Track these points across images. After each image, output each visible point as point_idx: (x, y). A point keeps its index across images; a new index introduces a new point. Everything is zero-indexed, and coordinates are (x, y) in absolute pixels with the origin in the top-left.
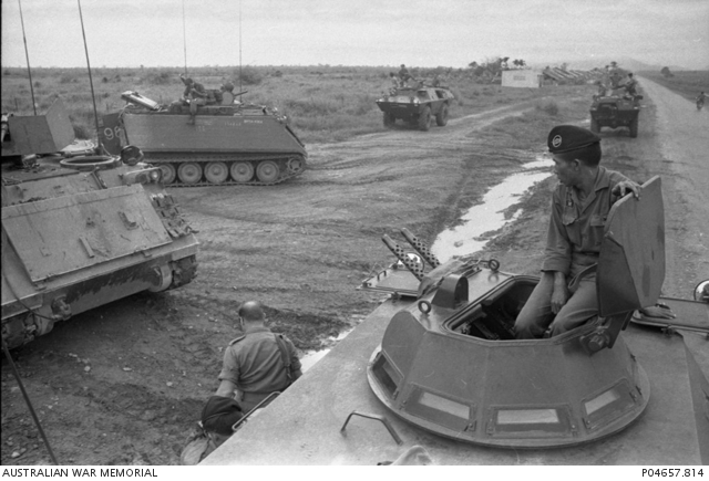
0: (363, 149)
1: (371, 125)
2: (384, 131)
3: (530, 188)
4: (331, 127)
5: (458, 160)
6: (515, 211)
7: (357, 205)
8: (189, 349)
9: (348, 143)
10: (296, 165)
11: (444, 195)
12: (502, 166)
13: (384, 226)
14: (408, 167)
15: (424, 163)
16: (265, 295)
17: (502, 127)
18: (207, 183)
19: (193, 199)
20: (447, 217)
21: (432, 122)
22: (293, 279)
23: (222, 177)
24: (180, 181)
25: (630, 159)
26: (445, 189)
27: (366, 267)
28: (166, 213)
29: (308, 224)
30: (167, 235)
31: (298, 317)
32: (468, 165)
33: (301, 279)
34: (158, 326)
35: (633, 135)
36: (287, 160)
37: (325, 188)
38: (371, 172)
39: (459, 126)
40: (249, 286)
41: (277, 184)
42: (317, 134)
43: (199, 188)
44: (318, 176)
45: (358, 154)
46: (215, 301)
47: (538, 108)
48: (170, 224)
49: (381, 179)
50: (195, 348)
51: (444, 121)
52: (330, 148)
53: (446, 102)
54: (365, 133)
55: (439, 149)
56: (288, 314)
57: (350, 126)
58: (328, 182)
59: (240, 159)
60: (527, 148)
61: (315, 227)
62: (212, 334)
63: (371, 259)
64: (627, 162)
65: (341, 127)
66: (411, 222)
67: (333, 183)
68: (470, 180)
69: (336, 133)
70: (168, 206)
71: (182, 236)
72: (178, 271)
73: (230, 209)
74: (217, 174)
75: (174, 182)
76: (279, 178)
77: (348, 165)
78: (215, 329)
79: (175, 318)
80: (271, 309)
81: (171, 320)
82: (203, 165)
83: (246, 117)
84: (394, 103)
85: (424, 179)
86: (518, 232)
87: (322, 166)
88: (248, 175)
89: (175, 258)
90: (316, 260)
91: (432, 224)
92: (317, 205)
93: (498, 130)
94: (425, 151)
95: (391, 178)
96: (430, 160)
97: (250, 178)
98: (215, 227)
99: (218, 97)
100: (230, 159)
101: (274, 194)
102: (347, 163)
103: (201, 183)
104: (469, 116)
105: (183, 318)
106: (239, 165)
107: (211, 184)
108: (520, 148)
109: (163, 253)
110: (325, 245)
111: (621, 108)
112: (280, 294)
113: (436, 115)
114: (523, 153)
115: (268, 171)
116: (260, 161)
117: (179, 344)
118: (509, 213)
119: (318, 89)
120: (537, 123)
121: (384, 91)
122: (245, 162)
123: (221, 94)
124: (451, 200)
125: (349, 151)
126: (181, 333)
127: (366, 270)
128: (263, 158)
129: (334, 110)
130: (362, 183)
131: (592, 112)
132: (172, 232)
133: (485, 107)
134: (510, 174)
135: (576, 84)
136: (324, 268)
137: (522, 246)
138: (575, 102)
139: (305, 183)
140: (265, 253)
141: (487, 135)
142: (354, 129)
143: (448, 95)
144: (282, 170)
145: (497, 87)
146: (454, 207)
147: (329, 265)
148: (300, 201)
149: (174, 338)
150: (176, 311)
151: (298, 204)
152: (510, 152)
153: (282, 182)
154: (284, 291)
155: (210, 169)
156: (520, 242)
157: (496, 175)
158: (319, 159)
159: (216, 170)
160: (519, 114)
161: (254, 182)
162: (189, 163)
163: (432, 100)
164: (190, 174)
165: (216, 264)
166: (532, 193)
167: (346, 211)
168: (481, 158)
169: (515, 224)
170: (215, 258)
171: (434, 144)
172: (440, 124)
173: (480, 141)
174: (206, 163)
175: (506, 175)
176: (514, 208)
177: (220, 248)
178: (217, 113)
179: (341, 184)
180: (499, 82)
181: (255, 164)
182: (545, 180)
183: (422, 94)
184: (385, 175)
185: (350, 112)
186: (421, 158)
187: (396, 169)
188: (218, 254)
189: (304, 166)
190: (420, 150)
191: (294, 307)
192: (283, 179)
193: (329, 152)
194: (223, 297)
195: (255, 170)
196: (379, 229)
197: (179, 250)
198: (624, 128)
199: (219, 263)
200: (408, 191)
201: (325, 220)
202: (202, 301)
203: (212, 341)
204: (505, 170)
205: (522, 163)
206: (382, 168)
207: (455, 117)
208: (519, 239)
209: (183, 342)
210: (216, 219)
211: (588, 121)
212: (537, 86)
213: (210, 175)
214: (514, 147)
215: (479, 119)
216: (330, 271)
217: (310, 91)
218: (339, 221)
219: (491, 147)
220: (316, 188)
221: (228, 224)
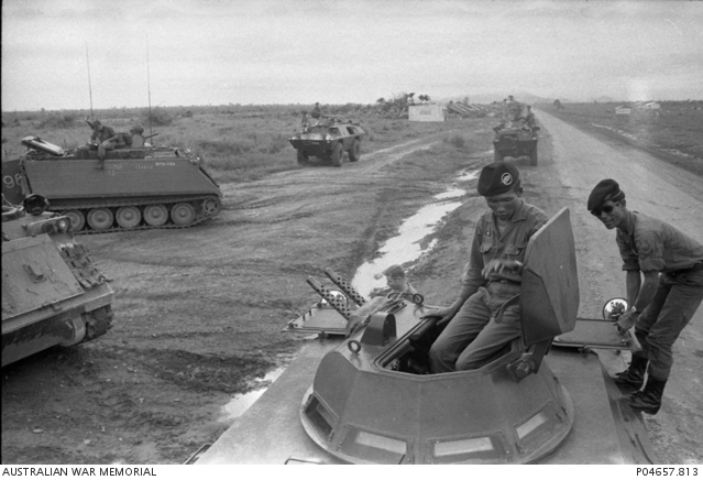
0: (280, 186)
1: (284, 163)
2: (298, 168)
3: (443, 218)
4: (245, 167)
5: (373, 193)
6: (430, 241)
7: (276, 244)
8: (106, 403)
9: (262, 182)
10: (211, 206)
11: (362, 229)
12: (416, 198)
13: (304, 262)
14: (325, 202)
15: (339, 199)
16: (186, 340)
17: (411, 160)
18: (119, 229)
19: (105, 246)
20: (365, 251)
21: (345, 157)
22: (214, 322)
23: (135, 221)
24: (89, 228)
25: (533, 186)
26: (361, 223)
27: (288, 305)
28: (76, 263)
29: (227, 265)
30: (79, 286)
31: (222, 361)
32: (382, 198)
33: (223, 322)
34: (72, 381)
35: (534, 163)
36: (202, 201)
37: (242, 227)
38: (287, 210)
39: (371, 161)
40: (169, 332)
41: (192, 226)
42: (230, 174)
43: (111, 234)
44: (234, 216)
45: (273, 192)
46: (133, 350)
47: (445, 141)
48: (81, 275)
49: (298, 216)
50: (114, 401)
51: (356, 157)
52: (245, 187)
53: (357, 138)
54: (279, 171)
55: (353, 184)
56: (211, 358)
57: (265, 165)
58: (245, 222)
59: (153, 202)
60: (437, 179)
61: (234, 268)
62: (131, 385)
63: (293, 297)
64: (531, 189)
65: (255, 166)
66: (331, 257)
67: (250, 222)
68: (386, 213)
69: (251, 172)
70: (78, 256)
71: (95, 286)
72: (92, 323)
73: (145, 254)
74: (129, 219)
75: (83, 229)
76: (195, 220)
77: (265, 204)
78: (134, 380)
79: (91, 371)
80: (194, 355)
81: (87, 374)
82: (114, 210)
83: (158, 160)
84: (307, 141)
85: (340, 214)
86: (435, 261)
87: (238, 206)
88: (162, 219)
89: (88, 310)
90: (238, 302)
91: (352, 257)
92: (235, 245)
93: (408, 163)
94: (339, 187)
95: (308, 215)
96: (345, 195)
97: (164, 221)
98: (129, 274)
99: (127, 141)
100: (142, 203)
101: (190, 236)
102: (264, 202)
103: (113, 229)
104: (381, 151)
105: (99, 371)
106: (152, 208)
107: (123, 230)
108: (431, 180)
109: (75, 304)
110: (244, 286)
111: (520, 139)
112: (202, 338)
113: (348, 151)
114: (434, 185)
115: (183, 213)
116: (174, 204)
117: (96, 399)
118: (424, 243)
119: (230, 129)
120: (444, 155)
121: (295, 129)
122: (157, 205)
123: (130, 138)
124: (368, 233)
125: (264, 190)
126: (98, 388)
127: (288, 309)
128: (176, 201)
129: (247, 150)
130: (279, 221)
131: (495, 143)
132: (84, 283)
133: (395, 141)
134: (423, 205)
135: (479, 117)
136: (245, 309)
137: (439, 275)
138: (479, 134)
139: (222, 224)
140: (184, 298)
141: (398, 168)
142: (269, 168)
143: (359, 131)
144: (198, 210)
145: (404, 121)
146: (371, 240)
147: (251, 305)
148: (217, 242)
149: (90, 393)
150: (91, 365)
151: (217, 245)
152: (422, 184)
153: (198, 225)
154: (205, 335)
155: (122, 215)
156: (438, 271)
157: (410, 207)
158: (234, 199)
159: (128, 215)
160: (426, 147)
161: (169, 225)
162: (99, 209)
163: (343, 136)
164: (101, 220)
165: (133, 312)
166: (445, 223)
167: (264, 250)
168: (395, 191)
169: (431, 253)
170: (131, 306)
171: (348, 179)
172: (353, 159)
173: (392, 174)
174: (117, 208)
175: (419, 206)
176: (429, 238)
177: (136, 295)
178: (127, 156)
179: (259, 223)
180: (407, 117)
181: (169, 206)
182: (457, 210)
183: (334, 131)
184: (301, 211)
185: (263, 151)
186: (336, 193)
187: (312, 206)
188: (134, 302)
189: (219, 206)
190: (334, 186)
191: (217, 350)
192: (199, 221)
193: (244, 192)
194: (142, 345)
195: (169, 213)
196: (299, 267)
197: (92, 301)
198: (525, 157)
199: (136, 310)
200: (326, 226)
201: (243, 261)
202: (120, 352)
203: (132, 393)
204: (418, 202)
205: (432, 194)
206: (298, 205)
207: (368, 152)
208: (436, 268)
209: (99, 396)
210: (131, 265)
211: (492, 152)
212: (442, 120)
213: (122, 221)
214: (425, 179)
215: (390, 153)
216: (252, 311)
217: (222, 131)
218: (258, 261)
219: (403, 180)
220: (236, 229)
221: (143, 270)
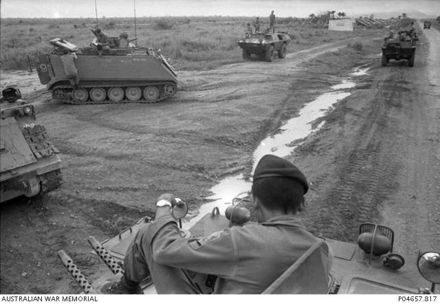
0: (225, 75)
1: (234, 58)
2: (242, 62)
3: (334, 105)
4: (208, 59)
5: (288, 83)
6: (320, 123)
7: (208, 119)
9: (215, 71)
10: (170, 89)
11: (272, 110)
12: (318, 88)
13: (223, 135)
14: (253, 87)
15: (264, 85)
17: (321, 59)
18: (110, 102)
21: (275, 55)
22: (144, 180)
23: (120, 97)
24: (91, 100)
25: (406, 83)
26: (273, 105)
27: (201, 169)
28: (34, 139)
29: (169, 134)
30: (33, 157)
32: (293, 88)
34: (30, 222)
35: (411, 65)
36: (164, 85)
37: (190, 105)
38: (225, 93)
39: (294, 58)
41: (157, 102)
42: (197, 64)
43: (103, 105)
44: (188, 95)
45: (220, 79)
46: (80, 200)
47: (349, 45)
48: (36, 148)
49: (230, 98)
51: (284, 55)
52: (203, 74)
53: (285, 42)
54: (230, 63)
55: (276, 75)
56: (133, 211)
57: (220, 59)
58: (194, 100)
59: (133, 85)
60: (336, 74)
61: (173, 136)
62: (69, 229)
63: (207, 163)
64: (404, 86)
65: (215, 59)
66: (244, 131)
67: (197, 101)
68: (293, 98)
69: (210, 63)
70: (36, 134)
71: (45, 157)
72: (45, 183)
74: (116, 95)
75: (87, 101)
76: (159, 98)
77: (211, 87)
79: (44, 215)
80: (121, 206)
81: (42, 217)
82: (107, 89)
83: (135, 57)
84: (249, 43)
85: (259, 98)
86: (318, 140)
87: (193, 88)
88: (138, 96)
89: (39, 173)
90: (165, 165)
91: (258, 133)
92: (180, 118)
93: (319, 61)
94: (266, 77)
95: (237, 98)
96: (268, 83)
97: (139, 98)
100: (125, 85)
101: (154, 110)
102: (211, 86)
103: (106, 102)
104: (302, 51)
105: (51, 215)
106: (132, 89)
107: (112, 102)
108: (332, 74)
110: (175, 151)
111: (402, 47)
112: (132, 192)
113: (278, 51)
114: (334, 78)
115: (151, 93)
116: (146, 86)
118: (314, 125)
119: (207, 33)
120: (346, 56)
122: (135, 87)
124: (276, 114)
125: (214, 77)
126: (46, 229)
127: (201, 172)
128: (147, 84)
129: (213, 47)
130: (217, 101)
131: (383, 50)
132: (37, 154)
133: (314, 45)
134: (322, 94)
135: (378, 28)
137: (318, 153)
138: (375, 41)
139: (178, 101)
141: (311, 65)
142: (223, 61)
143: (287, 37)
144: (161, 92)
145: (325, 31)
146: (277, 119)
147: (174, 168)
148: (169, 115)
150: (46, 210)
151: (169, 118)
152: (324, 77)
153: (161, 101)
154: (135, 190)
155: (111, 92)
156: (317, 149)
157: (313, 94)
158: (192, 83)
159: (116, 93)
160: (335, 50)
161: (142, 101)
162: (97, 88)
163: (275, 41)
164: (98, 96)
166: (334, 109)
167: (198, 124)
168: (304, 81)
169: (318, 133)
171: (274, 71)
172: (281, 57)
173: (306, 69)
174: (109, 88)
175: (318, 94)
176: (320, 120)
178: (115, 54)
179: (202, 101)
180: (327, 27)
181: (142, 88)
182: (346, 98)
183: (268, 37)
184: (234, 95)
185: (223, 49)
186: (262, 82)
187: (243, 90)
189: (175, 89)
190: (262, 76)
192: (162, 99)
193: (201, 78)
194: (89, 195)
195: (142, 92)
196: (218, 138)
197: (43, 167)
198: (406, 60)
200: (247, 107)
201: (182, 131)
202: (71, 201)
203: (68, 235)
204: (319, 91)
205: (331, 85)
206: (233, 89)
207: (293, 51)
208: (317, 146)
210: (107, 129)
212: (352, 30)
213: (112, 96)
214: (328, 74)
215: (307, 53)
218: (191, 132)
219: (312, 73)
220: (185, 105)
